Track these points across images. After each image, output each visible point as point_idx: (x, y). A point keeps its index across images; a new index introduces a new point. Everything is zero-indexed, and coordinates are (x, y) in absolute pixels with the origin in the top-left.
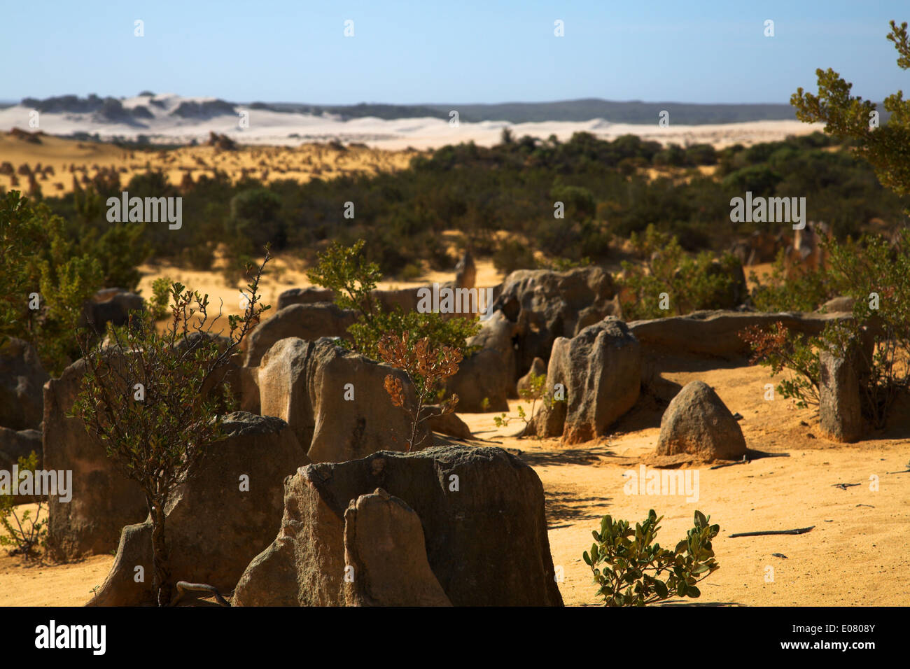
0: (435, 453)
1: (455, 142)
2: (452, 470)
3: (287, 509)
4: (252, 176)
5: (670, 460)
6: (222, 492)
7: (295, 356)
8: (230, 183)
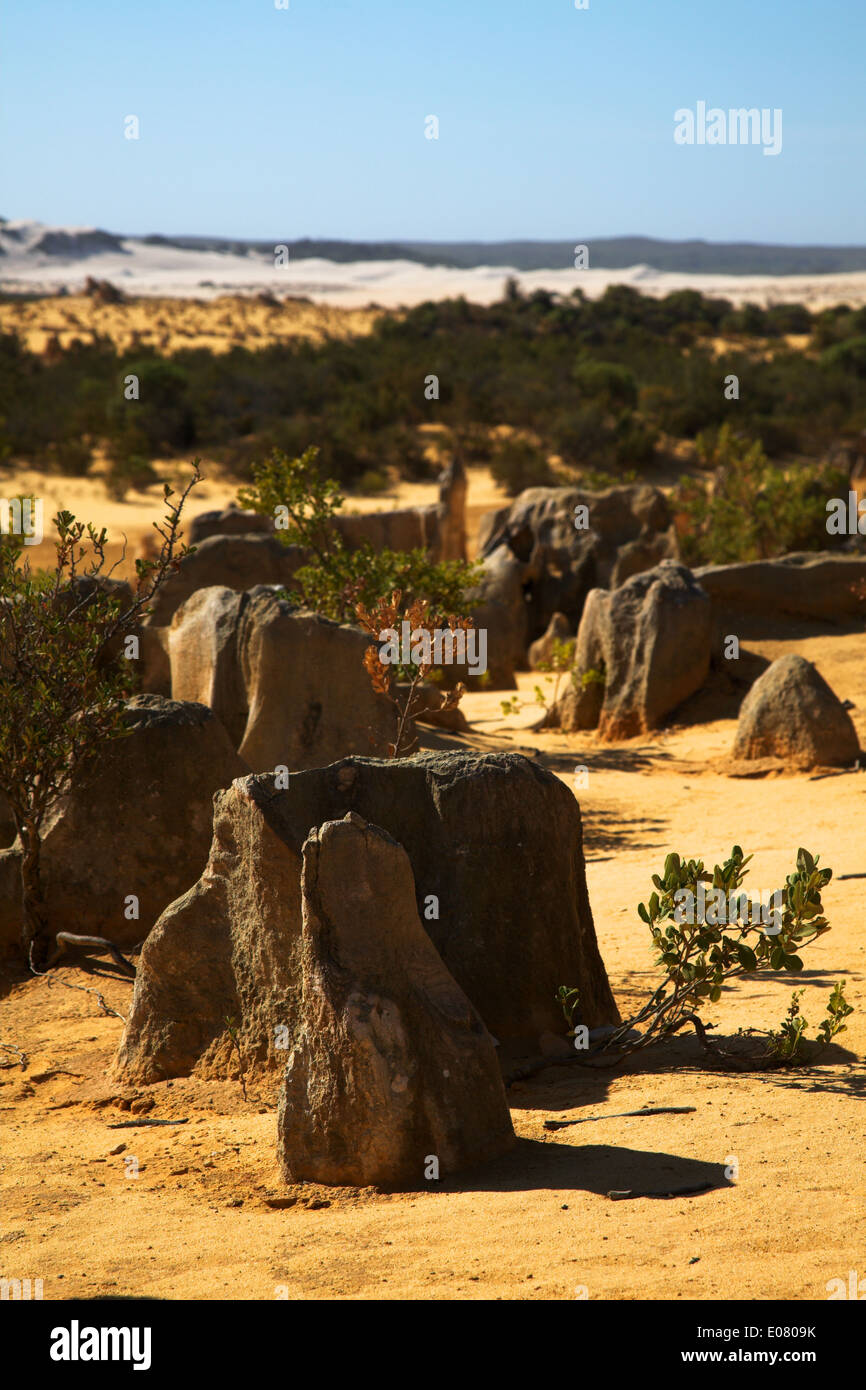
0: (428, 760)
1: (437, 296)
2: (452, 785)
3: (218, 837)
4: (146, 341)
5: (752, 766)
6: (121, 807)
7: (221, 612)
8: (114, 352)
